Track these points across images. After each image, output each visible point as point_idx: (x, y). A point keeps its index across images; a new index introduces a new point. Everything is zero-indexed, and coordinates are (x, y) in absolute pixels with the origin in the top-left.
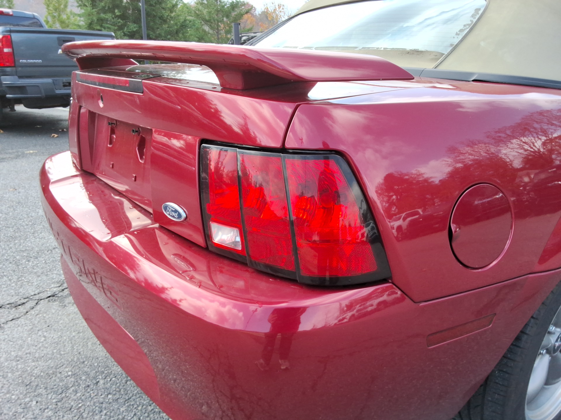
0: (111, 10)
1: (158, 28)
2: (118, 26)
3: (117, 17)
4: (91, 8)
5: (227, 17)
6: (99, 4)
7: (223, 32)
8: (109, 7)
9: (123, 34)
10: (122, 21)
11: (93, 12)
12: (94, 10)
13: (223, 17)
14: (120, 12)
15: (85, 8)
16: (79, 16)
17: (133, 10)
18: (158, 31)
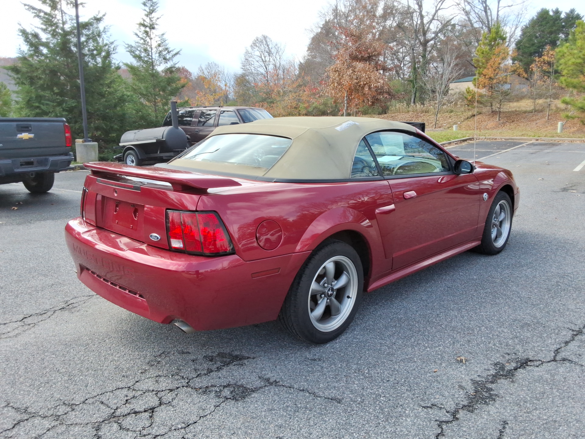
0: (50, 88)
1: (96, 103)
2: (57, 102)
3: (55, 94)
4: (30, 86)
5: (164, 91)
6: (38, 82)
7: (160, 104)
8: (47, 85)
9: (62, 109)
10: (60, 98)
11: (32, 89)
12: (33, 88)
13: (159, 91)
14: (59, 90)
15: (24, 86)
16: (17, 92)
17: (71, 87)
18: (96, 106)
